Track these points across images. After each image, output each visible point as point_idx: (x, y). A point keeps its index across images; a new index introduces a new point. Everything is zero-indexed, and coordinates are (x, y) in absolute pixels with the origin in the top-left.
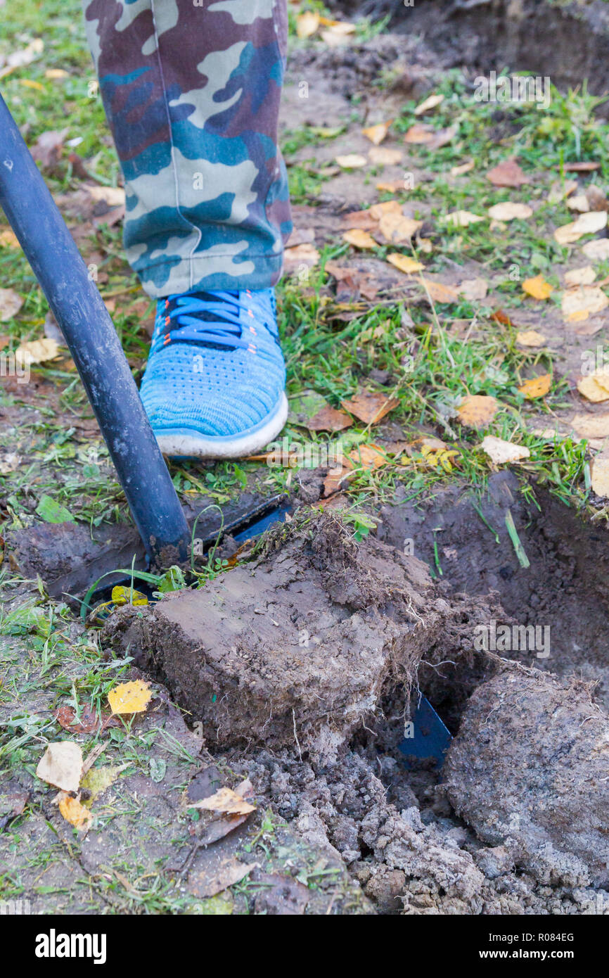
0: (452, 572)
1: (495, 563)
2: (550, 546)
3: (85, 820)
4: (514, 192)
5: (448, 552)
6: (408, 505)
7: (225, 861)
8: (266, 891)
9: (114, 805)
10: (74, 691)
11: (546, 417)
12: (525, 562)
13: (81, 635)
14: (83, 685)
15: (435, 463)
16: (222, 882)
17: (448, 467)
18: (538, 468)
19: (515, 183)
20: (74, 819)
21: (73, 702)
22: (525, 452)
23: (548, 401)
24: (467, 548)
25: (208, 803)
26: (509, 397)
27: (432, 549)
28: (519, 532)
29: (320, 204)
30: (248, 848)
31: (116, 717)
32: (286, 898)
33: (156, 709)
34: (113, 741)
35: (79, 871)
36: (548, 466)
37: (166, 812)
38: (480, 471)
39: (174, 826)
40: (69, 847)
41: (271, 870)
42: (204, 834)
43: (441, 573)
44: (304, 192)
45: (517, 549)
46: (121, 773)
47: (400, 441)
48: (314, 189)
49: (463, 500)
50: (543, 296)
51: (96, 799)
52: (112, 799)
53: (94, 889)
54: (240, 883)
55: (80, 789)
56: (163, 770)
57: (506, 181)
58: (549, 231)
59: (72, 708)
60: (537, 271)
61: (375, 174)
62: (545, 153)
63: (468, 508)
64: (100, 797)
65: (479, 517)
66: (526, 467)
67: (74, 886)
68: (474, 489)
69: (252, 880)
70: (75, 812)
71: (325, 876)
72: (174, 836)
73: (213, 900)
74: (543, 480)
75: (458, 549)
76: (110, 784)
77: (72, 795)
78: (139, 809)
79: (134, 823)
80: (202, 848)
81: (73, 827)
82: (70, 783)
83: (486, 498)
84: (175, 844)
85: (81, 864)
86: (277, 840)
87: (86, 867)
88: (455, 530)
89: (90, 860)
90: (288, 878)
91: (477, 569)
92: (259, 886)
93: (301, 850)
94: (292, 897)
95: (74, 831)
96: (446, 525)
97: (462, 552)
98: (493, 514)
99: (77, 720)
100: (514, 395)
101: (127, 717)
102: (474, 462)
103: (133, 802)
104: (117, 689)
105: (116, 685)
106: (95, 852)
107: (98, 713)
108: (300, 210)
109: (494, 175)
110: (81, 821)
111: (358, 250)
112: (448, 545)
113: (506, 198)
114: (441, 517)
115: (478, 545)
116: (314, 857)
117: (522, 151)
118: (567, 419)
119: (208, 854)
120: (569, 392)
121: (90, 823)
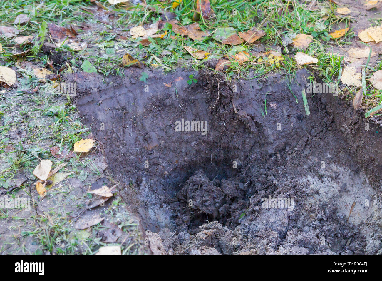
1: (295, 112)
2: (323, 107)
3: (44, 193)
5: (272, 105)
6: (254, 80)
7: (95, 216)
8: (106, 230)
9: (61, 189)
10: (62, 141)
11: (337, 48)
12: (308, 113)
13: (77, 119)
15: (273, 63)
16: (89, 224)
17: (278, 65)
18: (320, 69)
20: (40, 191)
21: (60, 145)
22: (315, 61)
23: (341, 40)
24: (282, 103)
25: (96, 192)
26: (323, 38)
30: (106, 212)
31: (74, 153)
32: (113, 234)
33: (93, 152)
34: (71, 163)
35: (35, 212)
36: (324, 68)
37: (80, 194)
38: (293, 68)
39: (80, 200)
40: (34, 203)
41: (111, 222)
42: (90, 204)
43: (266, 114)
45: (305, 106)
46: (68, 176)
47: (262, 52)
49: (281, 81)
51: (54, 185)
52: (60, 186)
53: (36, 220)
54: (96, 226)
55: (47, 180)
56: (86, 177)
59: (59, 147)
63: (284, 85)
64: (56, 185)
65: (289, 90)
66: (314, 68)
67: (29, 218)
68: (288, 76)
69: (102, 225)
70: (41, 189)
71: (131, 226)
72: (79, 203)
73: (83, 231)
74: (320, 75)
75: (277, 104)
76: (62, 180)
77: (43, 183)
78: (69, 191)
79: (65, 197)
80: (88, 210)
81: (39, 195)
82: (44, 178)
83: (293, 81)
84: (78, 207)
85: (36, 210)
86: (118, 210)
87: (38, 212)
88: (276, 94)
89: (40, 209)
90: (116, 226)
91: (286, 114)
92: (104, 228)
94: (115, 234)
95: (39, 196)
96: (272, 92)
97: (279, 105)
98: (296, 89)
99: (59, 153)
100: (326, 36)
101: (79, 153)
102: (291, 64)
103: (69, 188)
104: (80, 141)
106: (44, 206)
107: (69, 151)
110: (42, 193)
112: (272, 101)
114: (270, 88)
115: (288, 103)
116: (129, 218)
118: (347, 49)
119: (89, 213)
120: (354, 37)
121: (45, 194)
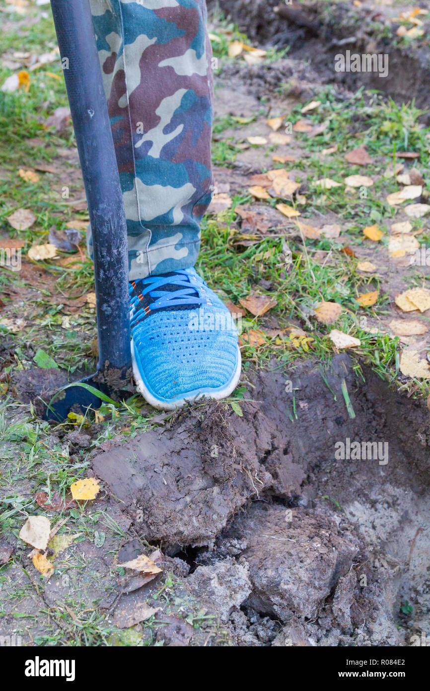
0: (304, 417)
1: (333, 414)
2: (370, 405)
3: (49, 570)
4: (362, 169)
5: (302, 404)
6: (277, 372)
7: (139, 605)
8: (165, 627)
9: (69, 561)
10: (48, 482)
11: (373, 319)
12: (353, 415)
13: (56, 444)
14: (55, 479)
15: (298, 345)
16: (137, 619)
17: (306, 348)
18: (365, 353)
19: (363, 163)
20: (42, 568)
21: (47, 489)
22: (357, 342)
23: (375, 309)
24: (315, 402)
25: (131, 564)
26: (350, 304)
27: (292, 402)
28: (350, 394)
29: (235, 167)
30: (155, 597)
31: (75, 502)
32: (178, 633)
33: (102, 498)
34: (72, 517)
35: (42, 603)
36: (372, 353)
37: (102, 568)
38: (327, 352)
39: (108, 578)
40: (37, 587)
41: (170, 613)
42: (127, 585)
43: (297, 418)
44: (225, 159)
45: (348, 405)
46: (75, 539)
47: (276, 328)
48: (231, 157)
49: (314, 371)
50: (377, 239)
51: (57, 556)
52: (68, 557)
53: (51, 617)
54: (148, 620)
55: (47, 549)
56: (103, 540)
57: (358, 161)
58: (383, 196)
59: (46, 493)
60: (374, 222)
61: (272, 150)
62: (385, 144)
63: (317, 376)
64: (60, 555)
65: (324, 383)
66: (358, 352)
67: (38, 614)
68: (323, 364)
69: (156, 619)
70: (43, 564)
71: (205, 620)
72: (107, 585)
73: (130, 630)
74: (368, 361)
75: (309, 403)
76: (67, 546)
77: (42, 552)
78: (85, 565)
79: (81, 574)
80: (125, 594)
81: (40, 574)
82: (41, 545)
83: (329, 371)
84: (107, 590)
85: (44, 599)
86: (175, 593)
87: (47, 601)
88: (308, 390)
89: (50, 597)
90: (180, 619)
91: (321, 417)
92: (161, 623)
93: (190, 601)
94: (181, 632)
95: (41, 577)
96: (302, 386)
97: (311, 405)
98: (334, 381)
99: (49, 502)
100: (353, 303)
101: (82, 502)
102: (324, 346)
103: (82, 559)
104: (77, 483)
105: (76, 480)
106: (54, 592)
107: (64, 498)
108: (221, 170)
109: (350, 157)
110: (46, 570)
111: (257, 199)
112: (302, 399)
113: (356, 172)
114: (299, 381)
115: (323, 401)
116: (198, 607)
117: (369, 142)
118: (387, 321)
119: (128, 598)
120: (389, 304)
121: (52, 572)
